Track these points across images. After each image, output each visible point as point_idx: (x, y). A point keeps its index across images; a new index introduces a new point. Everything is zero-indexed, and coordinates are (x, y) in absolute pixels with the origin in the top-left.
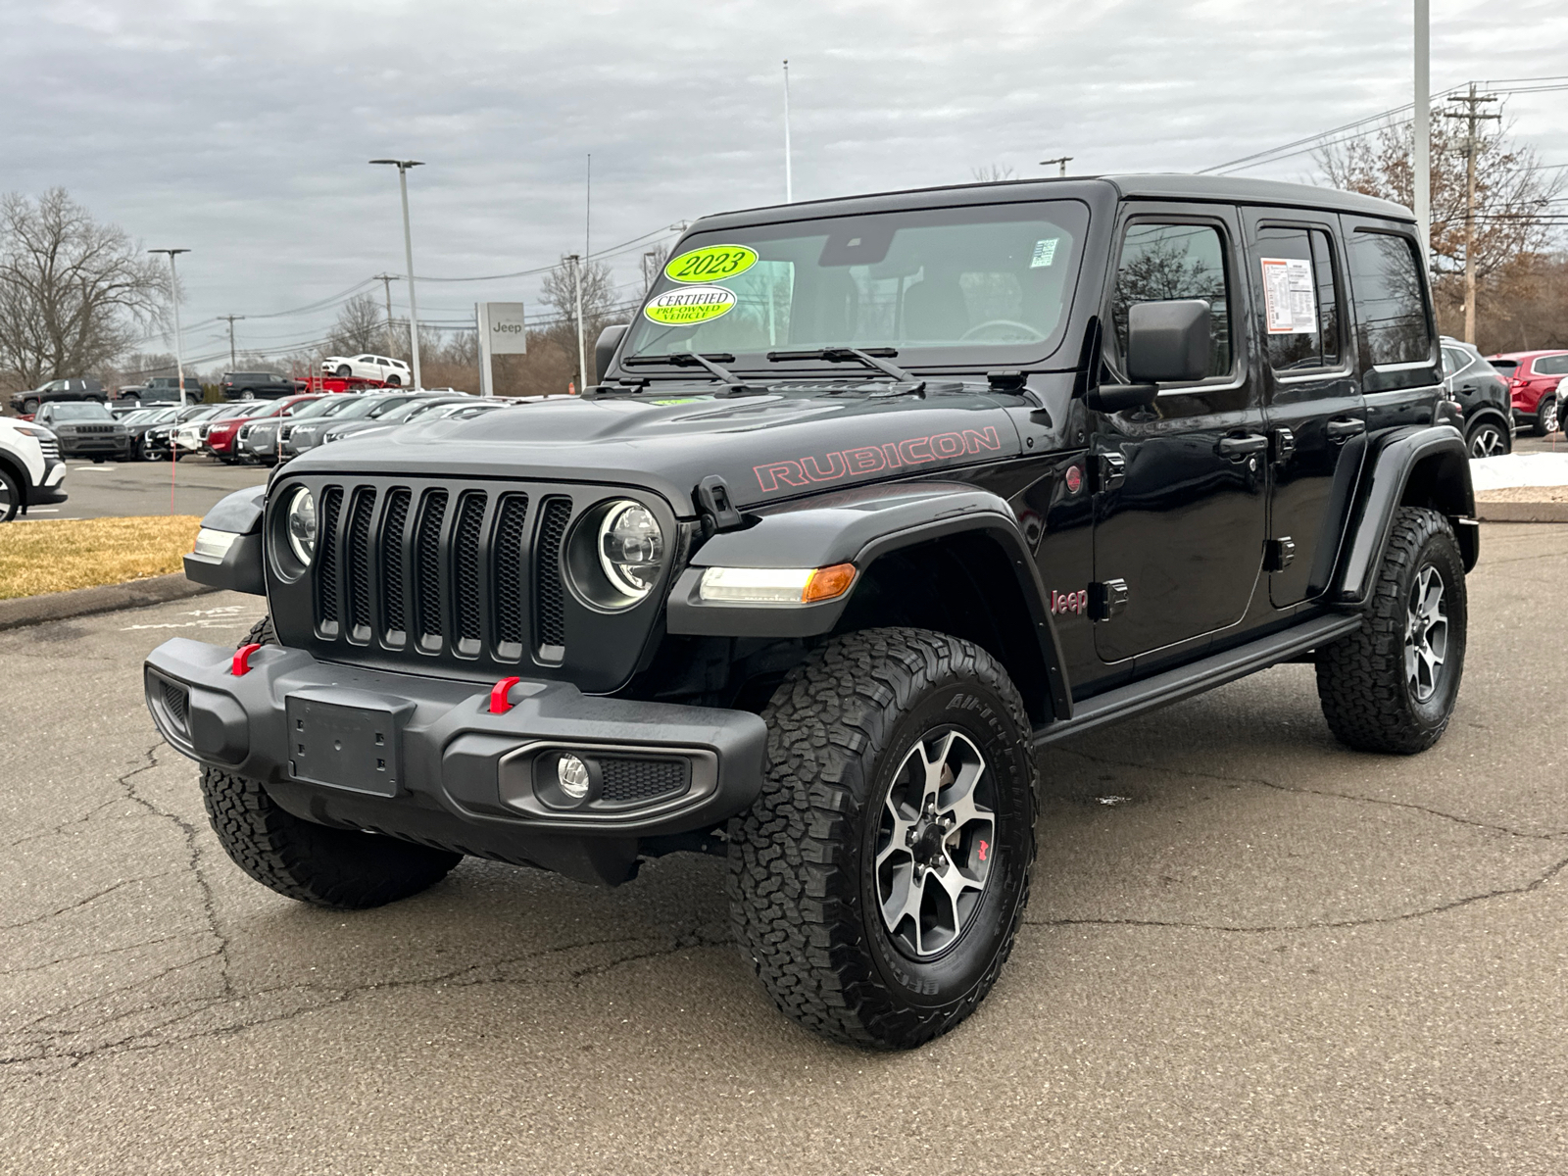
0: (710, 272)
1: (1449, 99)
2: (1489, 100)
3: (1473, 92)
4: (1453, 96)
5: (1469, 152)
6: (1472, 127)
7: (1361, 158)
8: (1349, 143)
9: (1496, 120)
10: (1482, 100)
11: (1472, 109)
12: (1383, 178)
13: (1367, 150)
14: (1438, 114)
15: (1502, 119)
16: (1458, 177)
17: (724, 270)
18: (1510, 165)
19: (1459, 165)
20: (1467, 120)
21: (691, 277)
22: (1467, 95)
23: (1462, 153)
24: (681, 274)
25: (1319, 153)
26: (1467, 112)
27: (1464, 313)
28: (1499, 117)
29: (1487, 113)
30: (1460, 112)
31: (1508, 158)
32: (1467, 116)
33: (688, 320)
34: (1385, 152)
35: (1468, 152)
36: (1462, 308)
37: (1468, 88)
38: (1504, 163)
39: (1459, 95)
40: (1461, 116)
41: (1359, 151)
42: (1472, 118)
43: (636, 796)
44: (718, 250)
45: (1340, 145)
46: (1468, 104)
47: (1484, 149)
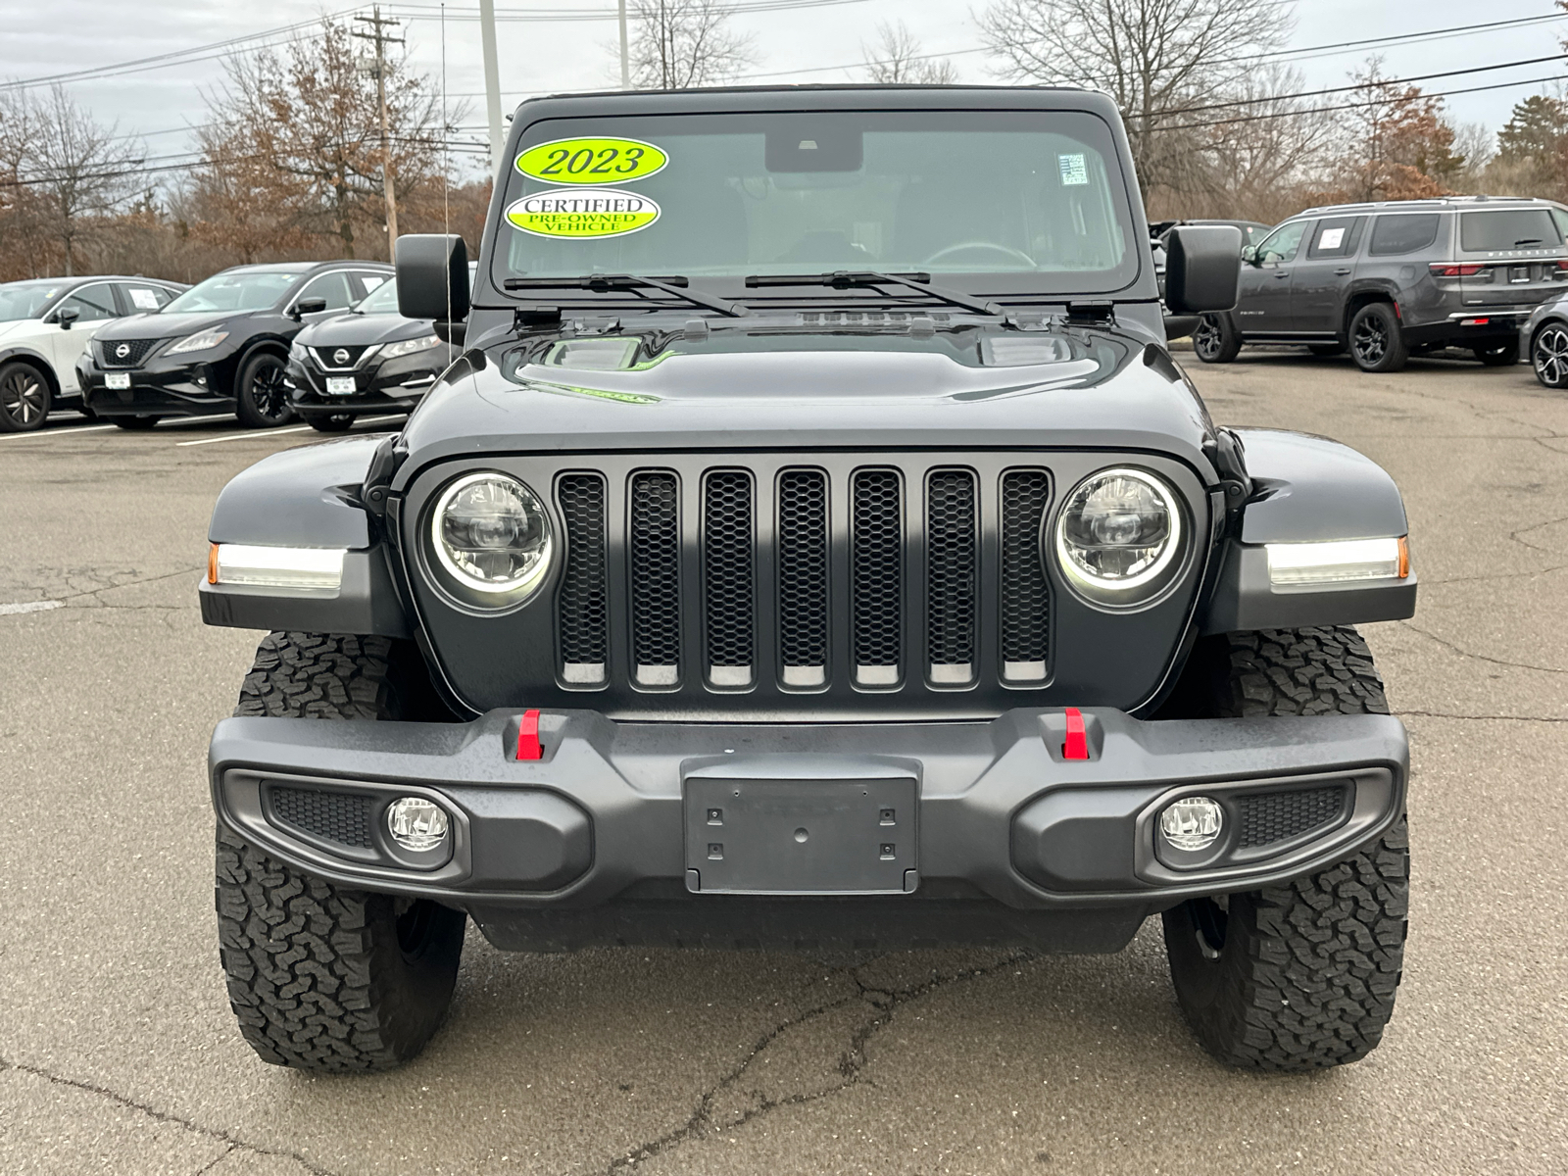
0: (595, 171)
1: (356, 19)
2: (392, 23)
3: (377, 14)
4: (359, 16)
5: (379, 73)
6: (379, 48)
7: (270, 71)
8: (256, 53)
9: (400, 44)
10: (386, 22)
11: (378, 30)
12: (295, 92)
13: (275, 62)
14: (344, 32)
15: (406, 44)
16: (369, 97)
17: (618, 169)
18: (415, 90)
19: (369, 86)
20: (374, 41)
21: (564, 176)
22: (372, 16)
23: (373, 74)
24: (545, 172)
25: (226, 59)
26: (373, 33)
27: (388, 233)
28: (403, 41)
29: (391, 36)
30: (367, 32)
31: (413, 84)
32: (374, 37)
33: (588, 232)
34: (295, 66)
35: (377, 73)
36: (385, 229)
37: (371, 9)
38: (410, 88)
39: (364, 16)
40: (369, 37)
41: (267, 63)
42: (379, 40)
43: (1281, 837)
44: (598, 144)
45: (248, 54)
46: (373, 25)
47: (391, 73)
